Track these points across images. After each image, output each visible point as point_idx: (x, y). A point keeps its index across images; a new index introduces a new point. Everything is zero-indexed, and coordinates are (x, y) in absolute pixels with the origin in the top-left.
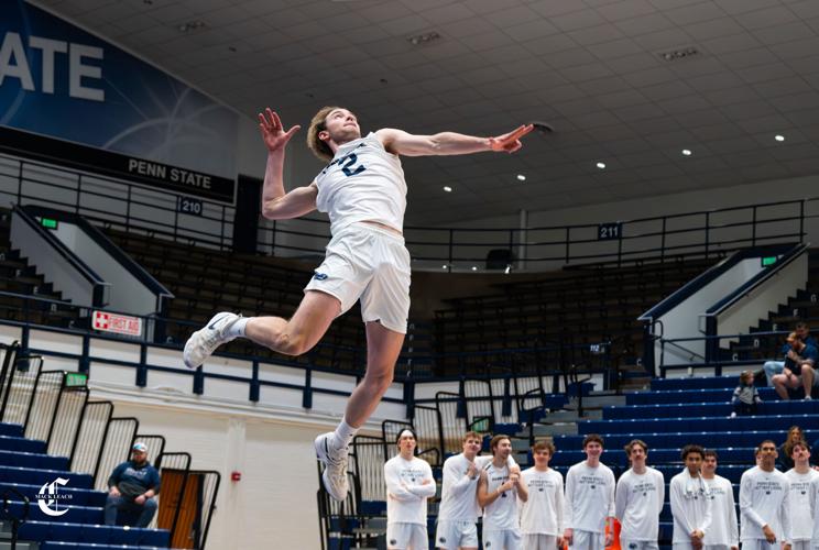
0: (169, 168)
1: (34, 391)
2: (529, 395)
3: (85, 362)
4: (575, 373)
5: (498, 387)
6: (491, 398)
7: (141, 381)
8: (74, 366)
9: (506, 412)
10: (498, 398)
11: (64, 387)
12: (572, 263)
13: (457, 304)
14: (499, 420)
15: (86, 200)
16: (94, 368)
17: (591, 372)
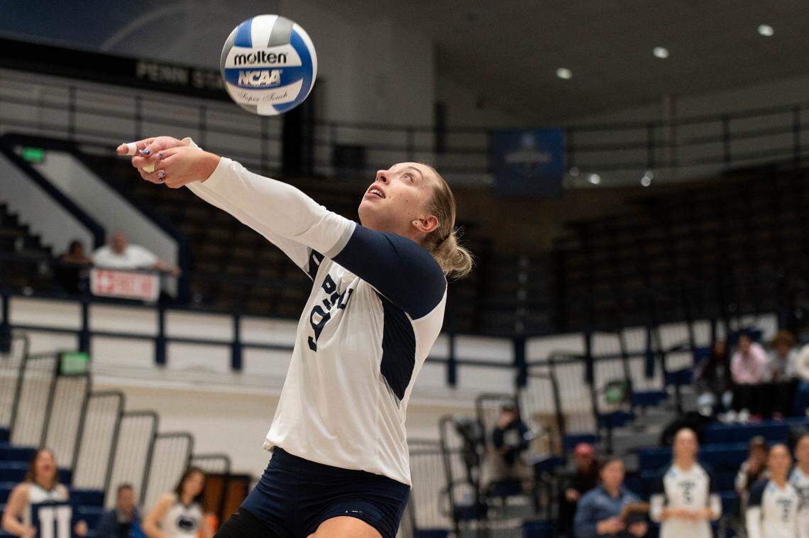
0: (191, 70)
1: (20, 381)
2: (677, 349)
3: (85, 338)
4: (739, 314)
5: (636, 340)
6: (625, 356)
7: (161, 357)
8: (71, 343)
9: (649, 373)
10: (636, 355)
11: (58, 372)
12: (735, 164)
13: (583, 228)
14: (641, 384)
15: (82, 121)
16: (98, 345)
17: (759, 312)
